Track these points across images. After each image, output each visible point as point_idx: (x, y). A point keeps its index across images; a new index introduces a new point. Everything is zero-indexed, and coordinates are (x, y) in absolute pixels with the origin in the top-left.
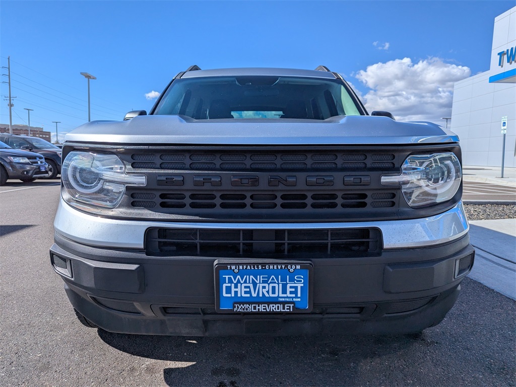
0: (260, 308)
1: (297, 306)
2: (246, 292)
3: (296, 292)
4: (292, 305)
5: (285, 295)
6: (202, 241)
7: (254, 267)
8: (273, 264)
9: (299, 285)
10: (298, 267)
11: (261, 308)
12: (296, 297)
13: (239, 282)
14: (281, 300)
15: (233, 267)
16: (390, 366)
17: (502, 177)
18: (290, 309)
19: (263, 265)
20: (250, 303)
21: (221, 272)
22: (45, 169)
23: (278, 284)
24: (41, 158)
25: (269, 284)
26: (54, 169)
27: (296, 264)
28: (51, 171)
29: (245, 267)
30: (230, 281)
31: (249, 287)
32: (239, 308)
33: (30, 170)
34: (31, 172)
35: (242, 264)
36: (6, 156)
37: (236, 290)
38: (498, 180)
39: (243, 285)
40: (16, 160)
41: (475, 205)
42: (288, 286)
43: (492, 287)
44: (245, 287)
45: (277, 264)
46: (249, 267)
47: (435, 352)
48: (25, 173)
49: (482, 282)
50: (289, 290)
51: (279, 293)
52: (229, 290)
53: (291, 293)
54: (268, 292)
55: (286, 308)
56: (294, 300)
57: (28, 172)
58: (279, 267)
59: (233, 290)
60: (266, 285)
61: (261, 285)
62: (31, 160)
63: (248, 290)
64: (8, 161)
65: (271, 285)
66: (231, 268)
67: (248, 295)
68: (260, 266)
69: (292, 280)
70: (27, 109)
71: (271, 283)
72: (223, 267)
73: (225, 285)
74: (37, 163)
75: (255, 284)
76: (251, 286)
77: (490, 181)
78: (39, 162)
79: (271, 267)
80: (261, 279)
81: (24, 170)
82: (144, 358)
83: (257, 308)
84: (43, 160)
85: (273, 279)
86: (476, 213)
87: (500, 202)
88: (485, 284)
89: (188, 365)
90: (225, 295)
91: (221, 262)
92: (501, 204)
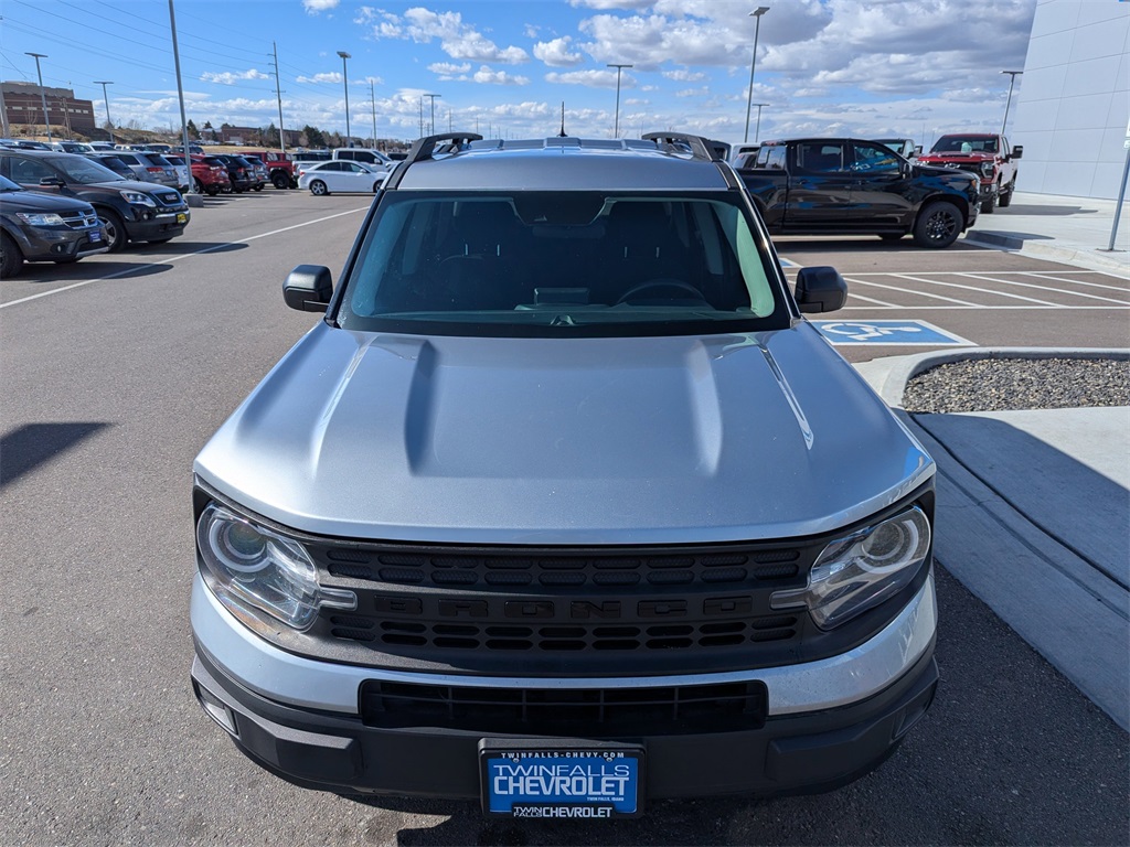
0: (556, 812)
1: (618, 807)
2: (532, 789)
3: (616, 789)
4: (609, 809)
5: (599, 793)
6: (457, 702)
7: (546, 755)
8: (578, 750)
9: (622, 780)
10: (621, 755)
11: (559, 812)
12: (617, 795)
13: (520, 773)
14: (592, 799)
15: (511, 755)
16: (783, 828)
17: (1111, 250)
18: (606, 814)
19: (562, 751)
20: (540, 805)
21: (491, 761)
22: (100, 237)
23: (587, 777)
24: (87, 212)
25: (571, 778)
26: (118, 231)
27: (616, 750)
28: (113, 235)
29: (530, 755)
30: (506, 773)
31: (538, 782)
32: (523, 812)
33: (68, 242)
34: (71, 245)
35: (527, 750)
36: (14, 212)
37: (516, 785)
38: (1099, 258)
39: (528, 779)
40: (35, 220)
41: (1027, 359)
42: (604, 780)
43: (1008, 618)
44: (531, 781)
45: (585, 749)
46: (537, 755)
47: (867, 791)
48: (59, 248)
49: (989, 604)
50: (604, 785)
51: (588, 789)
52: (504, 785)
53: (608, 789)
54: (570, 788)
55: (599, 812)
56: (614, 799)
57: (64, 245)
58: (589, 755)
59: (512, 785)
60: (567, 779)
61: (558, 779)
62: (68, 220)
63: (537, 785)
64: (18, 222)
65: (575, 779)
66: (507, 756)
67: (538, 793)
68: (556, 755)
69: (610, 771)
70: (34, 55)
71: (574, 775)
72: (494, 754)
73: (497, 779)
74: (82, 223)
75: (547, 778)
76: (542, 780)
77: (1082, 258)
78: (86, 222)
79: (575, 755)
80: (558, 771)
81: (56, 241)
82: (361, 805)
83: (552, 812)
84: (94, 216)
85: (578, 770)
86: (1023, 388)
87: (1081, 354)
88: (995, 609)
89: (438, 822)
90: (497, 791)
91: (492, 746)
92: (1082, 359)
